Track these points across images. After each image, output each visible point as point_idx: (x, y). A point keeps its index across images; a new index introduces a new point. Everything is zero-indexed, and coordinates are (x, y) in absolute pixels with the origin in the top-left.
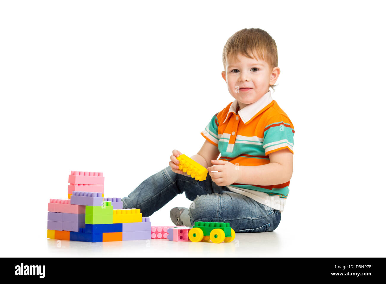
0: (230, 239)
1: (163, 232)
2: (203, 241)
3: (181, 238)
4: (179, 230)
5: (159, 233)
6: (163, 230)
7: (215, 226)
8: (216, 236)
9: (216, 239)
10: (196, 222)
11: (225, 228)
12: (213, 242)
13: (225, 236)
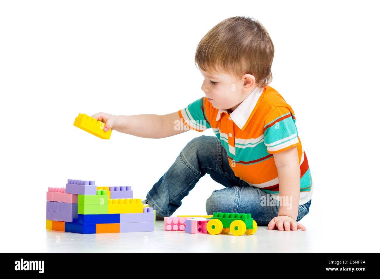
0: (251, 232)
1: (179, 224)
2: (223, 233)
3: (200, 230)
4: (197, 221)
5: (175, 224)
6: (179, 222)
7: (235, 217)
8: (236, 228)
9: (236, 231)
10: (215, 213)
11: (246, 219)
12: (233, 234)
13: (246, 228)
